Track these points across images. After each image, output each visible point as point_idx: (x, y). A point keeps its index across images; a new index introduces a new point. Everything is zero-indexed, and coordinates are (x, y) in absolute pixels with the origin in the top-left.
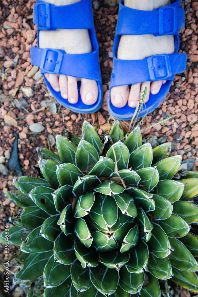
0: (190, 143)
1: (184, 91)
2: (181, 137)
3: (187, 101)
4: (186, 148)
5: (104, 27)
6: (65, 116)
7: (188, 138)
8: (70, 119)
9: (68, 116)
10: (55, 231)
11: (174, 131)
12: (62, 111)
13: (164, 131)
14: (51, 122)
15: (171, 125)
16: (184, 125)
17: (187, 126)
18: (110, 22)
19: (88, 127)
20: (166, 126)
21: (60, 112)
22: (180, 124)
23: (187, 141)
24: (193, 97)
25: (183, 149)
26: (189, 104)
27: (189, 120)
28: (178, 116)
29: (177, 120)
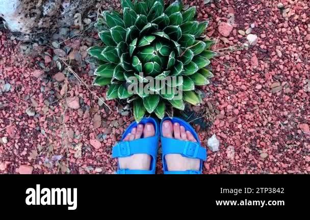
0: (215, 92)
1: (245, 77)
2: (217, 85)
3: (240, 81)
4: (211, 90)
5: (268, 15)
6: (204, 10)
7: (217, 89)
8: (203, 14)
9: (205, 12)
10: (141, 24)
11: (220, 80)
12: (207, 7)
13: (217, 74)
14: (198, 3)
15: (222, 77)
16: (224, 84)
17: (225, 86)
18: (272, 18)
19: (205, 25)
20: (221, 74)
21: (206, 7)
22: (224, 81)
23: (216, 90)
24: (243, 83)
25: (210, 89)
26: (238, 82)
27: (229, 85)
28: (229, 79)
29: (226, 79)
